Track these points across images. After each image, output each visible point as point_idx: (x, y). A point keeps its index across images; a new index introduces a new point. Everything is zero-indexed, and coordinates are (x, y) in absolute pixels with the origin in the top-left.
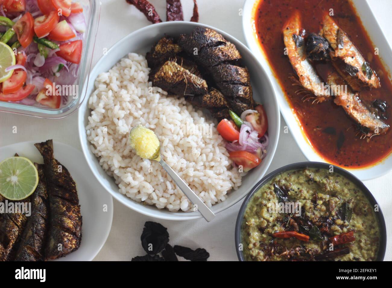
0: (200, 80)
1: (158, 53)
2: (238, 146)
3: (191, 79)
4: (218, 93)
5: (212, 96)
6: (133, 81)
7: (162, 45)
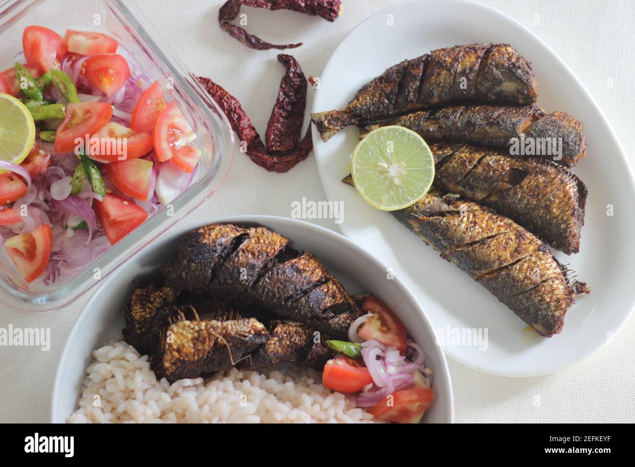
0: (244, 324)
1: (143, 322)
2: (377, 392)
3: (228, 332)
4: (288, 325)
5: (281, 336)
6: (132, 396)
7: (141, 304)
